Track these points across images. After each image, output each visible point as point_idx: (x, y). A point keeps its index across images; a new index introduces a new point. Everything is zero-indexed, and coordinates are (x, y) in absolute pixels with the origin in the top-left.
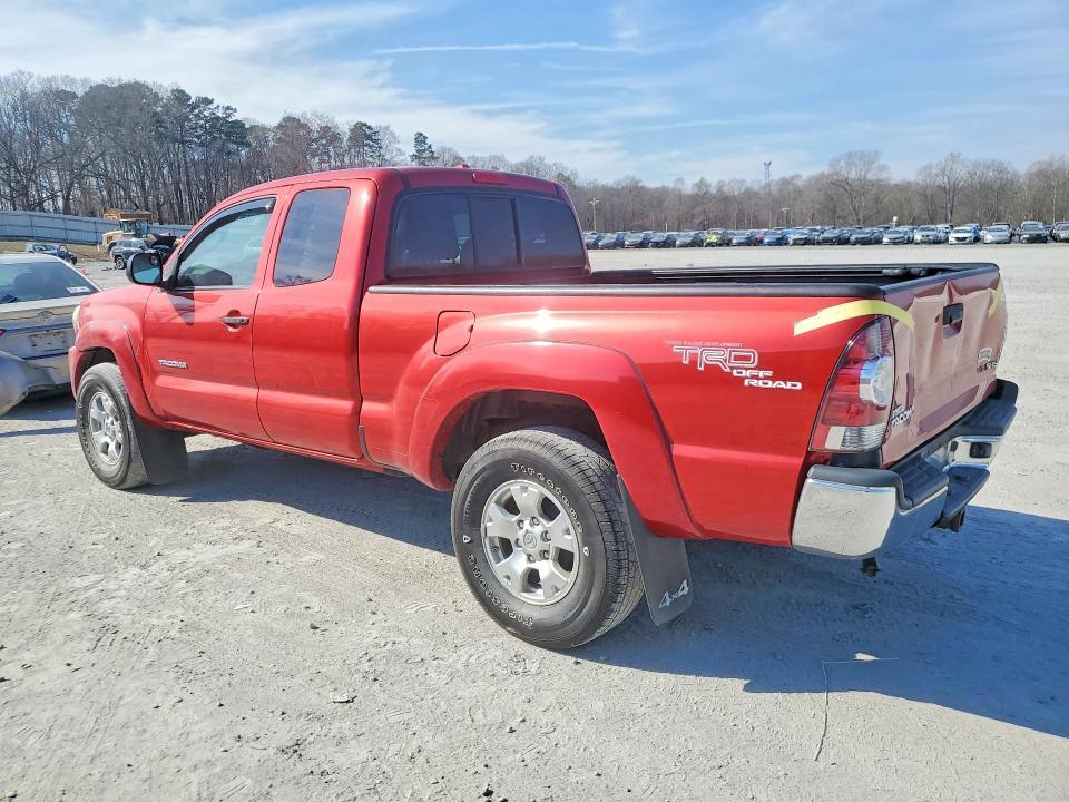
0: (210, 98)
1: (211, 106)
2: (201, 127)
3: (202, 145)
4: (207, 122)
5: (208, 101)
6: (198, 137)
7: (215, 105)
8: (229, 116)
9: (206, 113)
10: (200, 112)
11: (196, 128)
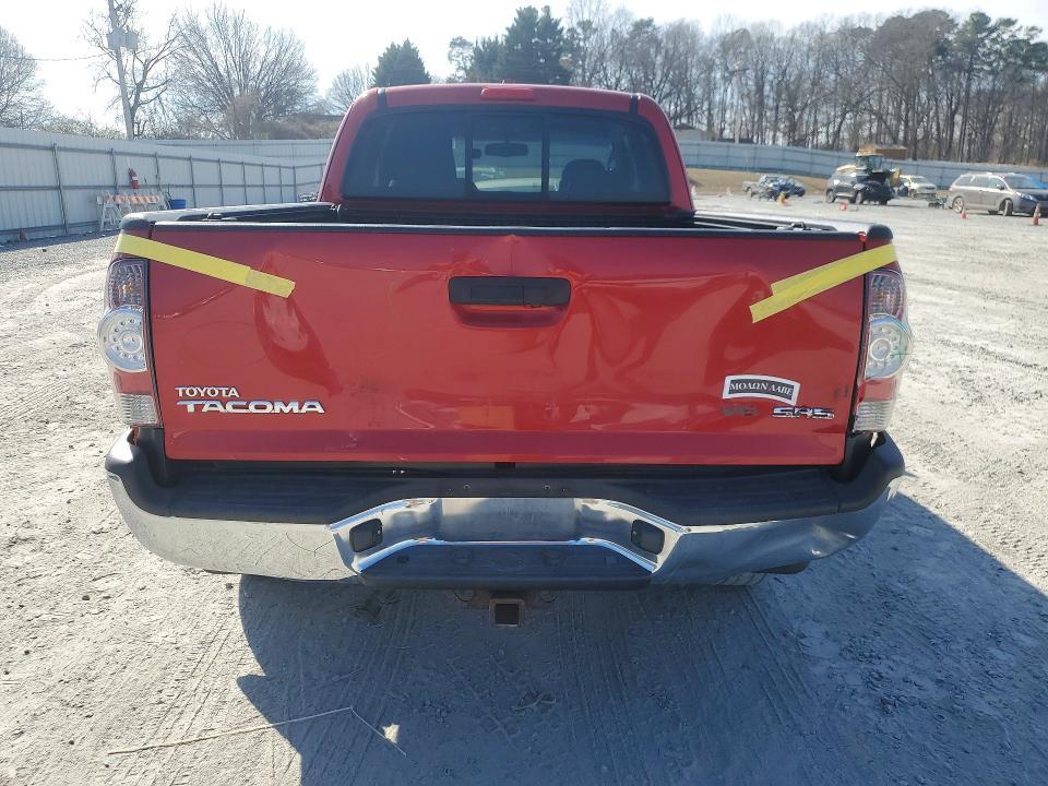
0: (1013, 19)
1: (1013, 28)
2: (996, 52)
3: (992, 72)
4: (1003, 46)
5: (1009, 23)
6: (990, 64)
7: (1017, 26)
8: (1032, 37)
9: (1005, 36)
10: (998, 36)
11: (990, 54)
